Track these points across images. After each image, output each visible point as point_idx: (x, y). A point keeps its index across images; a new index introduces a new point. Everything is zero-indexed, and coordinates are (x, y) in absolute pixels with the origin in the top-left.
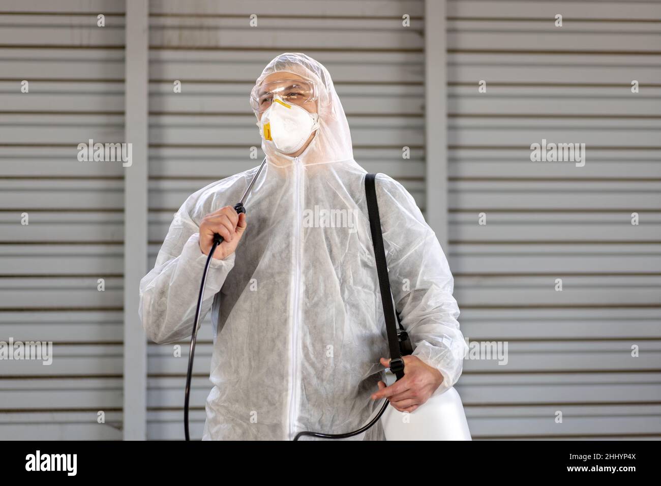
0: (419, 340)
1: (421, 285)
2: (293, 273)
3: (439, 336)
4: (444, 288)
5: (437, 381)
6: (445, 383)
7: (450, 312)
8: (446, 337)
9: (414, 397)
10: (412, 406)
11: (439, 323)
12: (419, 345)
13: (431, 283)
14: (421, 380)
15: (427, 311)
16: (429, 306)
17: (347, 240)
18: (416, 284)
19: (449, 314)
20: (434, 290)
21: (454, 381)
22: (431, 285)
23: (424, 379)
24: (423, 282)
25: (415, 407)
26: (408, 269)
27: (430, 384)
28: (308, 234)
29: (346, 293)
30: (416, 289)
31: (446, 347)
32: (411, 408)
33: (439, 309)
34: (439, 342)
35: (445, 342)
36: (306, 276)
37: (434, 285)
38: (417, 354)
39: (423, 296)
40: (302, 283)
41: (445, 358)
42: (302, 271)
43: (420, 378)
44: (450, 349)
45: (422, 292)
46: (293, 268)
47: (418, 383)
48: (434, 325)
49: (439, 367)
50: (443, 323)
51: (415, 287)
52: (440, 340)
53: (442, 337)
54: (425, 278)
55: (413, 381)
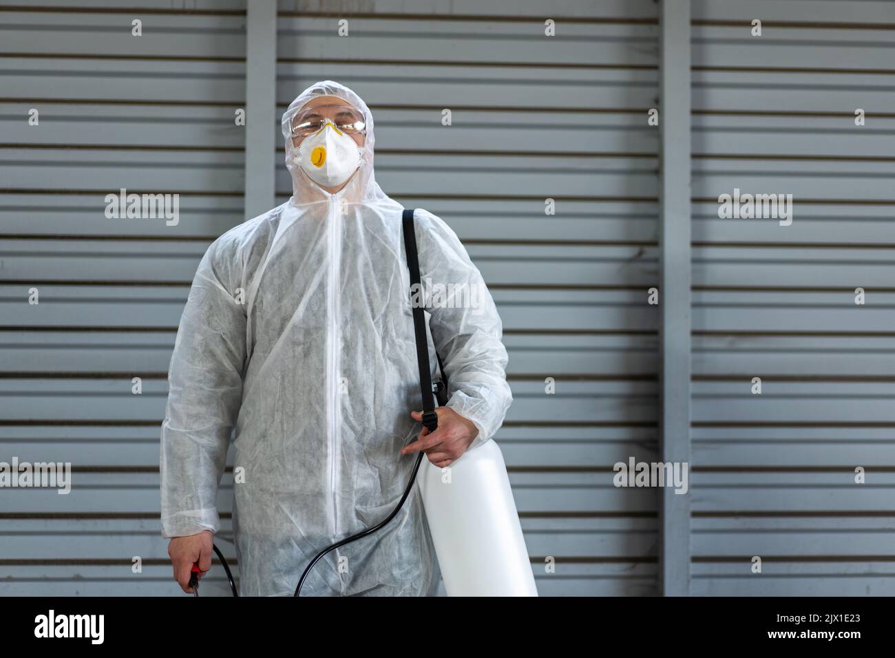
0: (456, 389)
1: (465, 329)
2: (329, 328)
3: (478, 386)
4: (491, 331)
5: (472, 434)
6: (480, 436)
7: (494, 359)
8: (485, 387)
9: (447, 451)
10: (445, 460)
11: (482, 371)
12: (455, 394)
13: (476, 328)
14: (455, 433)
15: (470, 358)
16: (471, 353)
17: (388, 288)
18: (459, 329)
19: (492, 362)
20: (478, 335)
21: (489, 434)
22: (476, 329)
23: (458, 432)
24: (467, 326)
25: (448, 461)
26: (451, 313)
27: (464, 437)
28: (344, 285)
29: (388, 347)
30: (460, 334)
31: (482, 398)
32: (444, 463)
33: (483, 356)
34: (476, 392)
35: (482, 392)
36: (343, 332)
37: (478, 330)
38: (451, 405)
39: (467, 341)
40: (339, 339)
41: (480, 409)
42: (339, 326)
43: (454, 430)
44: (487, 399)
45: (467, 337)
46: (329, 323)
47: (453, 436)
48: (475, 373)
49: (474, 419)
50: (486, 371)
51: (458, 332)
52: (477, 389)
53: (480, 386)
54: (469, 322)
55: (446, 434)
